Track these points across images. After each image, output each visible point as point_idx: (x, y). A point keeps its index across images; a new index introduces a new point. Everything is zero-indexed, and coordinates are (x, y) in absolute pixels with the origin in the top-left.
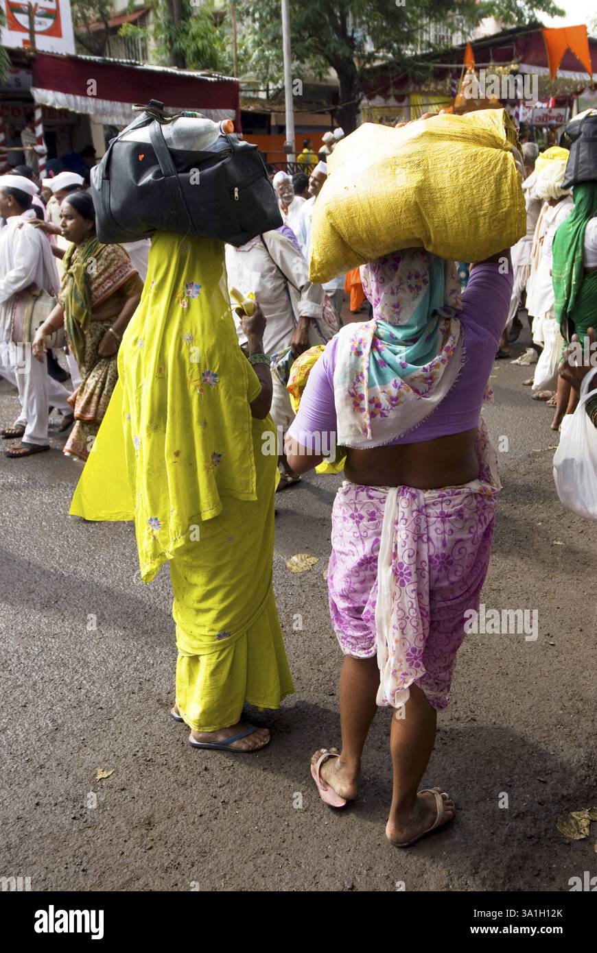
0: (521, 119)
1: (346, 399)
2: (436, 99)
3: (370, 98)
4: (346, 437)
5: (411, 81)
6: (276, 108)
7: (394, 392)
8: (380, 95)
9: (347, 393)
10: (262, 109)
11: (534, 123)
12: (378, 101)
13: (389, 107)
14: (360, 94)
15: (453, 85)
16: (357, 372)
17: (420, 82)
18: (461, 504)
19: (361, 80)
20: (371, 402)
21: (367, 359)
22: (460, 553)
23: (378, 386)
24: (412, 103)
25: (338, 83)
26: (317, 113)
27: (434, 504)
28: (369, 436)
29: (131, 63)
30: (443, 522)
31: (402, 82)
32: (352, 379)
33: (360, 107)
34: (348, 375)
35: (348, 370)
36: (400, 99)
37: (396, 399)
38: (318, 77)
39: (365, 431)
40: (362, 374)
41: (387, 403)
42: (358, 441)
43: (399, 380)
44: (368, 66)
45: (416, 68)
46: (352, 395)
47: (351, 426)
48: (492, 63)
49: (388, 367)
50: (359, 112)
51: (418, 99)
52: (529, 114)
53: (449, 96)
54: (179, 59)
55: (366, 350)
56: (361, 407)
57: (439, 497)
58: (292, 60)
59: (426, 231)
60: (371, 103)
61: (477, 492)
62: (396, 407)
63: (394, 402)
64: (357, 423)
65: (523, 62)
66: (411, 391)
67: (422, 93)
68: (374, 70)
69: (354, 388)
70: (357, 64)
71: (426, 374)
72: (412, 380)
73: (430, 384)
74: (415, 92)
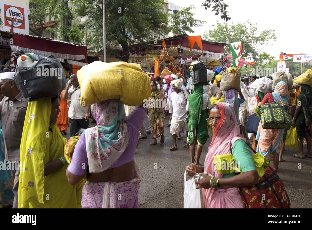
0: (182, 63)
1: (92, 156)
2: (155, 56)
3: (133, 54)
4: (93, 169)
5: (146, 49)
6: (100, 56)
7: (109, 151)
8: (136, 53)
9: (92, 153)
10: (96, 56)
11: (186, 64)
12: (136, 55)
13: (139, 57)
14: (129, 53)
15: (160, 52)
16: (94, 146)
17: (149, 50)
18: (130, 186)
19: (130, 48)
20: (101, 155)
21: (98, 140)
22: (130, 204)
23: (103, 150)
24: (147, 57)
25: (122, 49)
26: (115, 58)
27: (121, 187)
28: (101, 168)
29: (48, 39)
30: (125, 193)
31: (143, 50)
32: (93, 148)
33: (129, 57)
34: (91, 147)
35: (91, 145)
36: (143, 55)
37: (110, 153)
38: (115, 47)
39: (100, 166)
40: (96, 146)
41: (107, 155)
42: (98, 170)
43: (110, 146)
44: (132, 44)
45: (147, 46)
46: (94, 154)
47: (94, 165)
48: (172, 46)
49: (106, 143)
50: (129, 58)
51: (149, 55)
52: (185, 62)
53: (158, 55)
54: (66, 38)
55: (97, 138)
56: (97, 157)
57: (123, 184)
58: (106, 41)
59: (122, 93)
60: (134, 56)
61: (135, 182)
62: (110, 156)
63: (109, 154)
64: (96, 163)
65: (181, 46)
66: (115, 149)
67: (150, 54)
68: (134, 45)
69: (94, 151)
70: (128, 43)
71: (119, 143)
72: (114, 145)
73: (120, 146)
74: (148, 53)
